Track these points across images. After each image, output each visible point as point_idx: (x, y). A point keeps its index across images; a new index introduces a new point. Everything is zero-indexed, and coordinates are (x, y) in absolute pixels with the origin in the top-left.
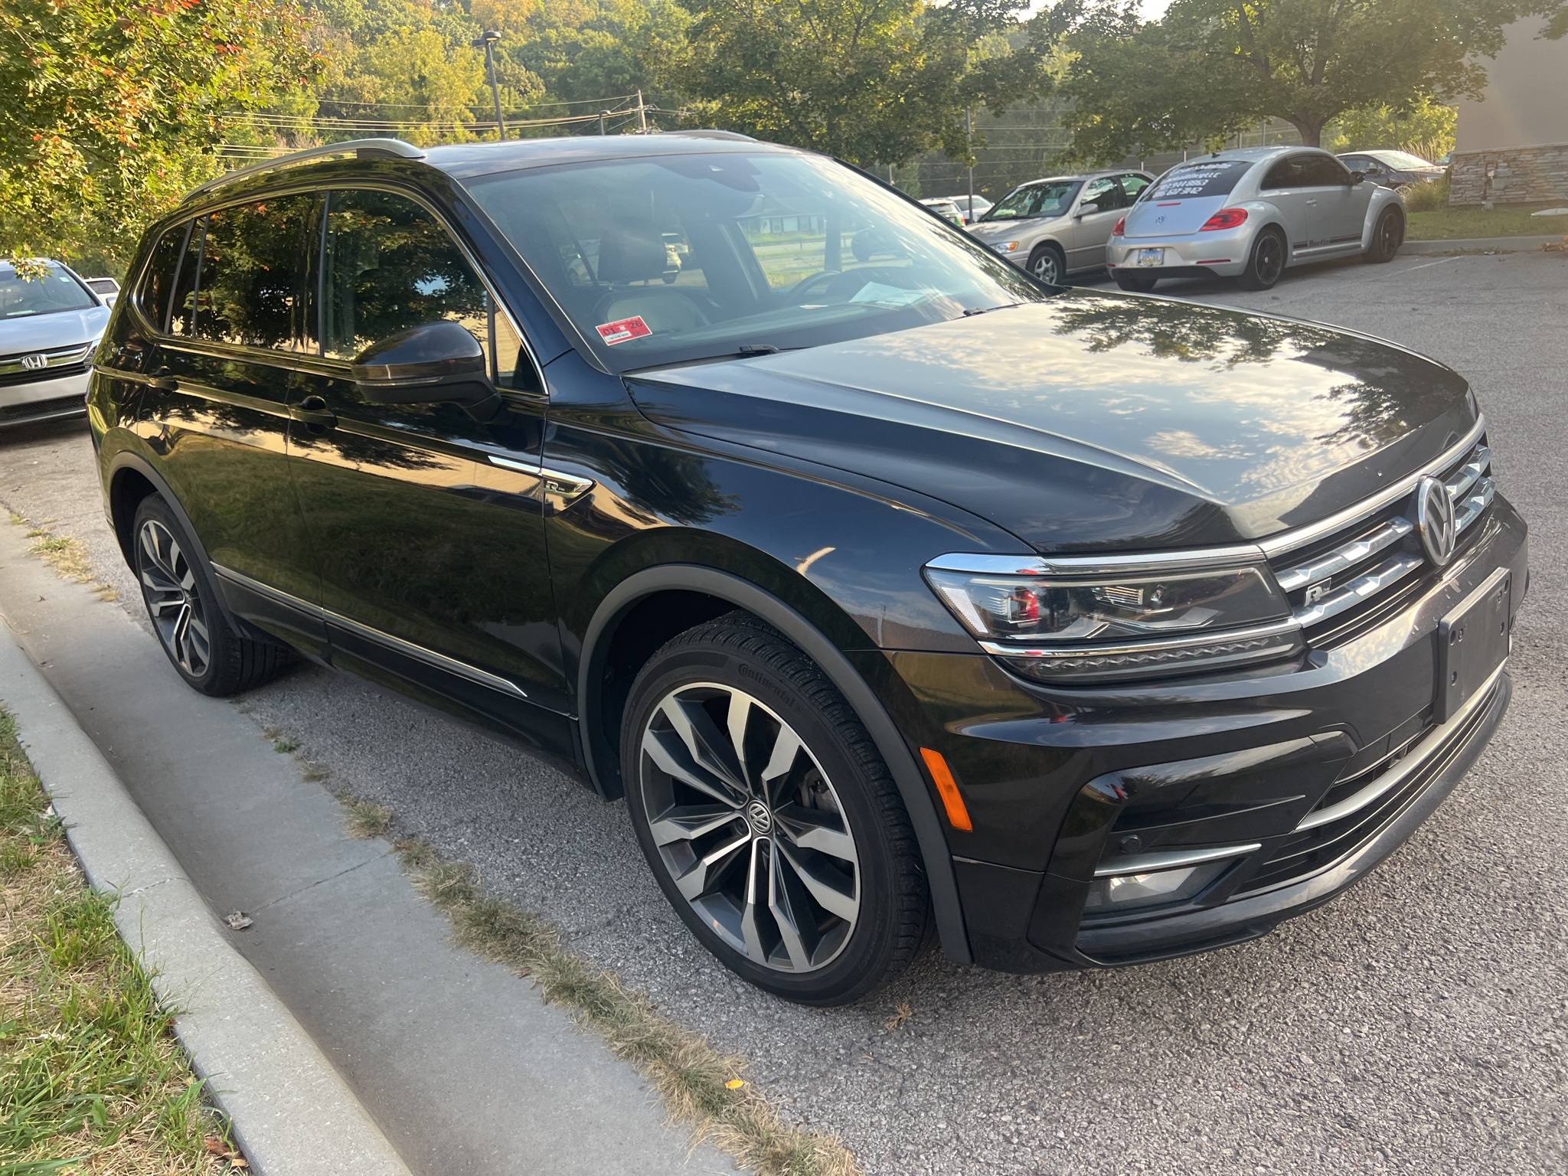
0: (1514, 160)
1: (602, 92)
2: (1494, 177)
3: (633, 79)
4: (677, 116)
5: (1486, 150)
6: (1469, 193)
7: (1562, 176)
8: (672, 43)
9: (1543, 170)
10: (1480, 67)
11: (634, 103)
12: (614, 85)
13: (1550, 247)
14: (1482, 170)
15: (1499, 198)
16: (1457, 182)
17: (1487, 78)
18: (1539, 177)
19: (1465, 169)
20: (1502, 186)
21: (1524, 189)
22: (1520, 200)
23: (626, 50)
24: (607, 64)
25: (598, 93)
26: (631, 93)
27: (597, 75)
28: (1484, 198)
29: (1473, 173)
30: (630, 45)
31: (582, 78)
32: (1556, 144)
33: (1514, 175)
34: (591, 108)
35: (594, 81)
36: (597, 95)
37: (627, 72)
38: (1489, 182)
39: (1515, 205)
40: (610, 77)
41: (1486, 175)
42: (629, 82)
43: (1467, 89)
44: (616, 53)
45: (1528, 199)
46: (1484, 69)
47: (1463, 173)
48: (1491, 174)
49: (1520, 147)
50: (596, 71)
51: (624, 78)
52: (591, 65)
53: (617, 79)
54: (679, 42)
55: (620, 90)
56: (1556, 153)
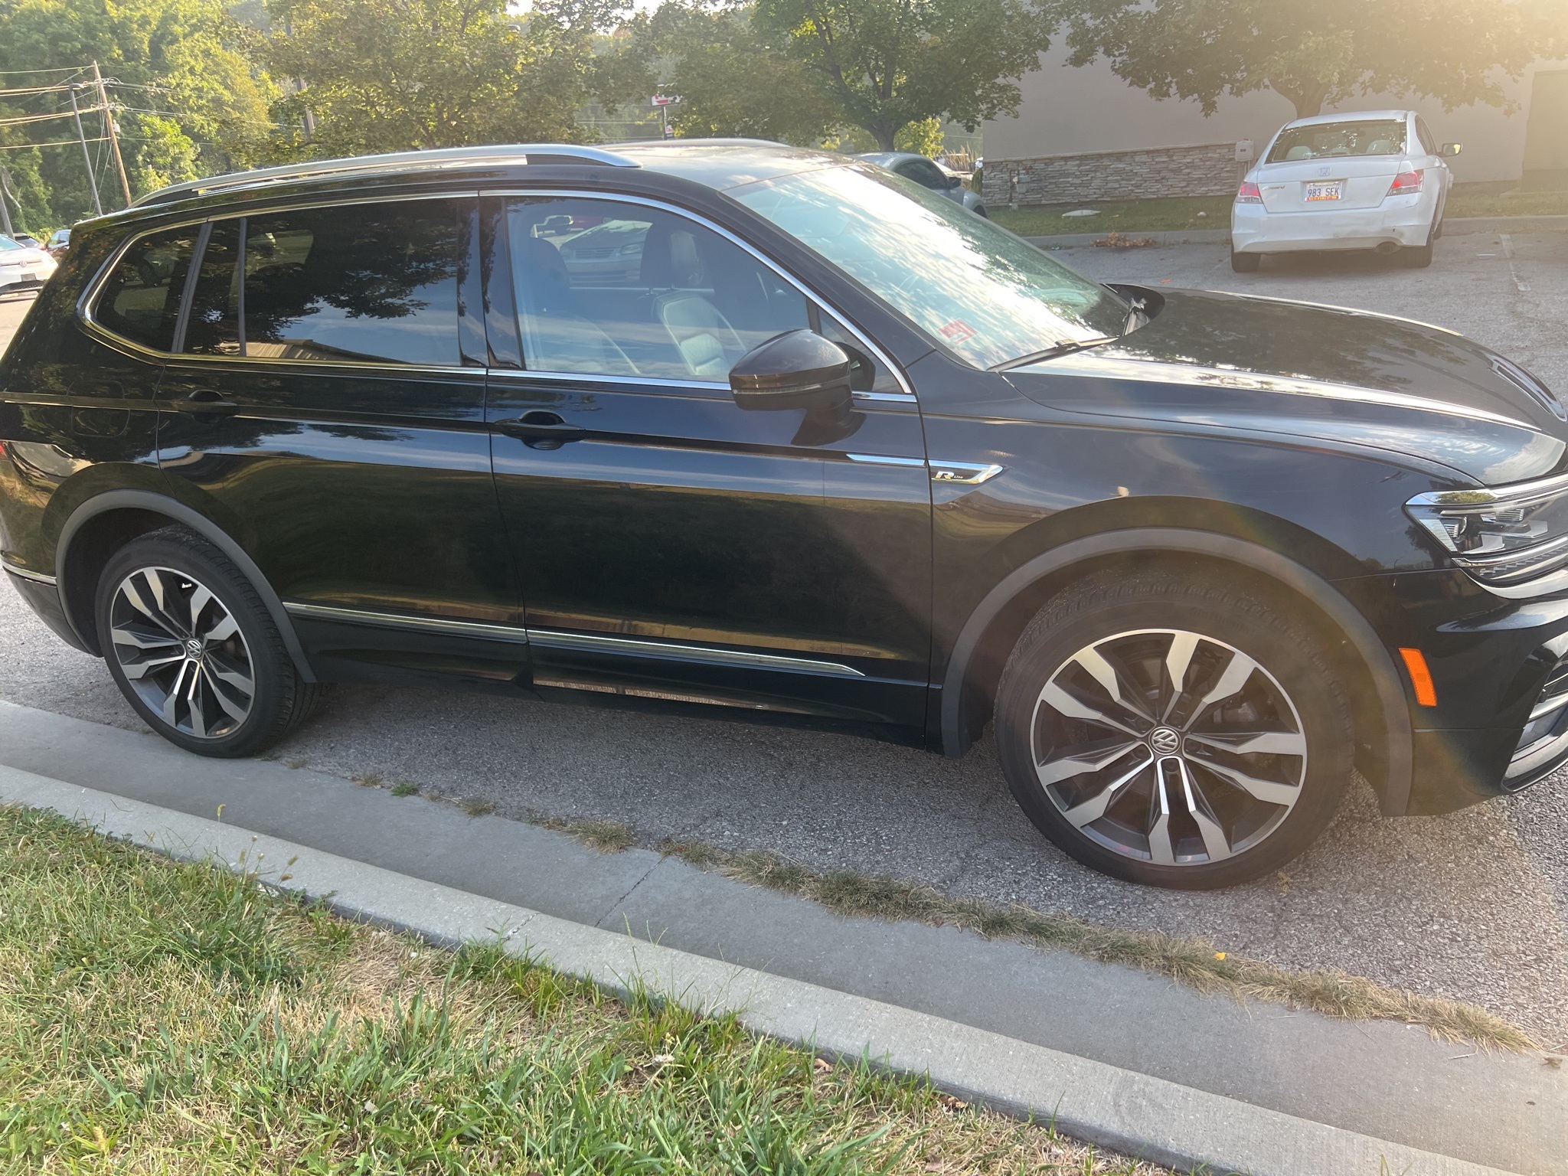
0: (1031, 168)
1: (47, 61)
2: (1018, 183)
3: (85, 48)
4: (145, 91)
5: (1007, 159)
6: (997, 196)
7: (1068, 182)
8: (130, 9)
9: (1053, 177)
10: (1016, 88)
11: (90, 75)
12: (62, 54)
13: (1100, 243)
14: (1006, 176)
15: (1021, 200)
16: (987, 186)
17: (1021, 98)
18: (1051, 183)
19: (992, 174)
20: (1024, 190)
21: (1038, 193)
22: (1038, 203)
23: (73, 15)
24: (50, 30)
25: (41, 62)
26: (82, 64)
27: (38, 42)
28: (1010, 200)
29: (999, 179)
30: (76, 9)
31: (18, 44)
32: (1062, 155)
33: (1032, 182)
34: (34, 80)
35: (34, 48)
36: (40, 64)
37: (77, 39)
38: (1013, 186)
39: (1035, 206)
40: (56, 45)
41: (1011, 181)
42: (81, 52)
43: (1006, 107)
44: (60, 17)
45: (1043, 202)
46: (1019, 90)
47: (991, 179)
48: (1015, 180)
49: (1034, 157)
50: (36, 37)
51: (74, 46)
52: (29, 30)
53: (66, 47)
54: (139, 9)
55: (70, 60)
56: (1063, 163)
